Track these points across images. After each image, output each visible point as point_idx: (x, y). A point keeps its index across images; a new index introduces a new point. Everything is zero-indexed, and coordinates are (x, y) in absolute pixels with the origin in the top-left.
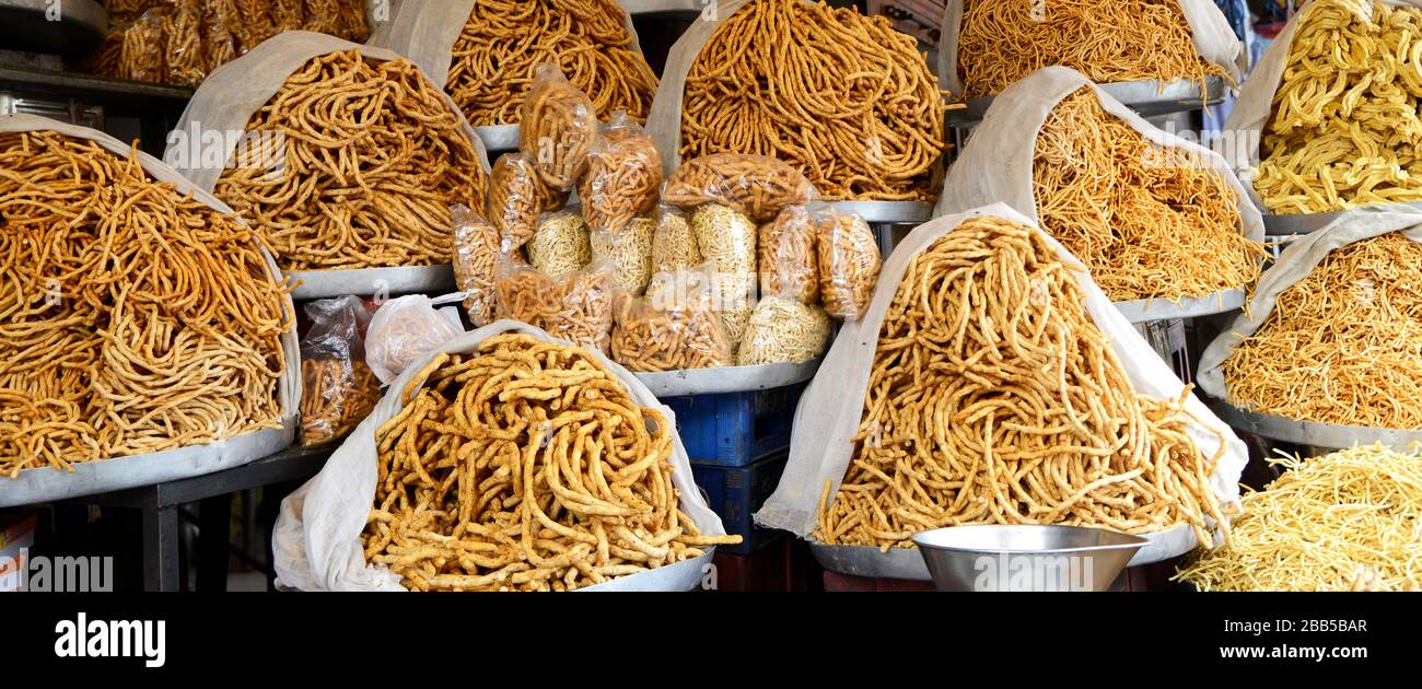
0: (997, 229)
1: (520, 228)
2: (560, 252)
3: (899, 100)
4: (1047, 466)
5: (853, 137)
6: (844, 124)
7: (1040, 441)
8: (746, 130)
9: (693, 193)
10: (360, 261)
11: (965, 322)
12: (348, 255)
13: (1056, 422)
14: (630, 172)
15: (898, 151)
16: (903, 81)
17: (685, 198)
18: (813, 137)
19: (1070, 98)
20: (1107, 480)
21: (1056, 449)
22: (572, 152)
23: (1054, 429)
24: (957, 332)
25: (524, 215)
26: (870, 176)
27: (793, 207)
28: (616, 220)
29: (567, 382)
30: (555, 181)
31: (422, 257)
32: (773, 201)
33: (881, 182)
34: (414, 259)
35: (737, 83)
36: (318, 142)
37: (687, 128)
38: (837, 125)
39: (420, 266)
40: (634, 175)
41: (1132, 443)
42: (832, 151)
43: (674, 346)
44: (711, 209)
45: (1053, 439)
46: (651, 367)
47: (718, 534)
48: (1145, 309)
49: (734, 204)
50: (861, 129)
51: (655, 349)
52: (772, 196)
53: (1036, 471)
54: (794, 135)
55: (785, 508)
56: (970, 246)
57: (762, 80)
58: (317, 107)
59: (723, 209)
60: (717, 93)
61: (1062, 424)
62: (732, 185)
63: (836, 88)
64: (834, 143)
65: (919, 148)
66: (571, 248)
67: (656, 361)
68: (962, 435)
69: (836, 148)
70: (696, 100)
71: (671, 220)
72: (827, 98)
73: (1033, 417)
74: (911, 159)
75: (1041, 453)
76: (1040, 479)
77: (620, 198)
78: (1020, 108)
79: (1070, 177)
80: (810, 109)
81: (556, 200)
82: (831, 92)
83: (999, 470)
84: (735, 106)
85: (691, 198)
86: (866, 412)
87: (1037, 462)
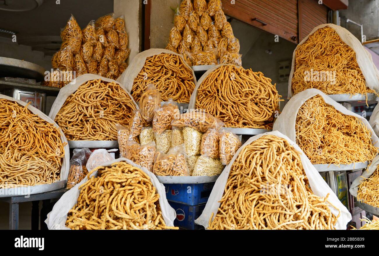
0: (272, 139)
1: (135, 131)
2: (146, 139)
3: (260, 97)
4: (272, 216)
5: (244, 109)
6: (241, 104)
7: (270, 208)
8: (212, 105)
9: (181, 124)
10: (92, 138)
11: (253, 168)
12: (89, 136)
13: (277, 202)
14: (165, 116)
15: (259, 114)
16: (263, 91)
17: (178, 125)
18: (232, 108)
19: (312, 98)
20: (291, 222)
21: (275, 211)
22: (149, 110)
23: (276, 204)
24: (250, 171)
25: (137, 128)
26: (248, 121)
27: (211, 129)
28: (160, 130)
29: (128, 177)
30: (146, 118)
31: (110, 138)
32: (205, 127)
33: (251, 123)
34: (107, 138)
35: (211, 91)
36: (83, 105)
37: (197, 104)
38: (239, 105)
39: (109, 141)
41: (303, 211)
42: (238, 113)
43: (168, 169)
44: (187, 129)
45: (275, 208)
46: (162, 175)
47: (171, 226)
48: (328, 167)
49: (194, 127)
50: (247, 106)
51: (163, 169)
52: (205, 126)
53: (269, 217)
54: (226, 107)
55: (203, 219)
56: (261, 144)
57: (218, 90)
58: (86, 95)
59: (190, 129)
60: (206, 95)
61: (278, 203)
62: (193, 122)
63: (240, 93)
64: (238, 110)
65: (265, 113)
66: (150, 138)
67: (164, 173)
68: (248, 204)
69: (239, 112)
71: (176, 132)
72: (237, 97)
73: (270, 200)
74: (263, 116)
75: (270, 212)
76: (270, 220)
77: (162, 124)
78: (296, 101)
79: (309, 124)
80: (231, 99)
81: (149, 124)
82: (238, 94)
84: (211, 98)
85: (180, 125)
86: (224, 193)
87: (269, 214)
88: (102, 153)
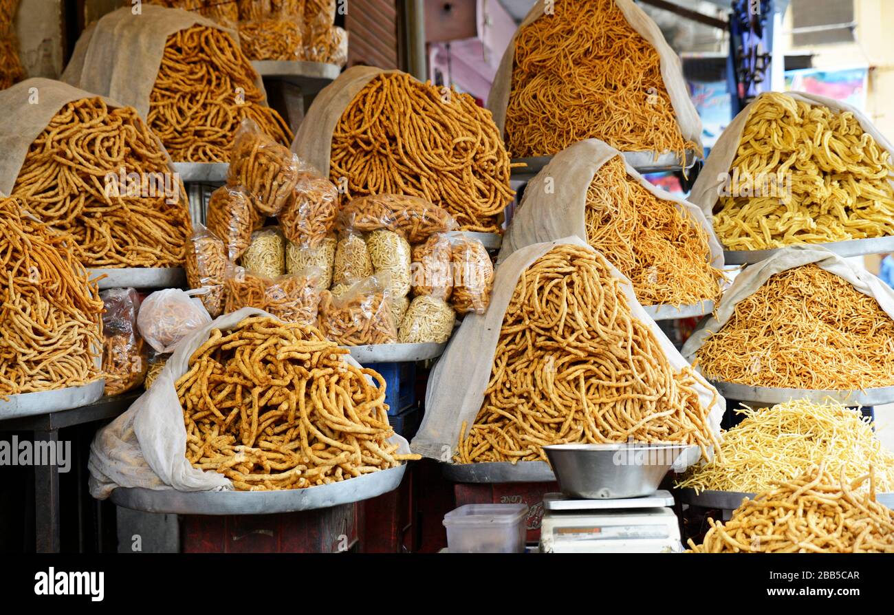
0: (577, 253)
1: (240, 242)
2: (269, 261)
3: (487, 158)
4: (618, 407)
5: (456, 185)
6: (450, 175)
7: (614, 391)
8: (379, 176)
9: (373, 222)
10: (121, 262)
11: (565, 314)
12: (111, 258)
13: (623, 379)
14: (326, 204)
15: (484, 196)
16: (487, 145)
17: (368, 225)
18: (429, 184)
19: (607, 164)
20: (656, 416)
21: (624, 396)
22: (284, 188)
23: (623, 384)
24: (560, 321)
25: (243, 233)
26: (467, 214)
27: (439, 234)
28: (315, 239)
29: (314, 349)
30: (267, 208)
31: (165, 261)
32: (425, 230)
33: (474, 219)
34: (160, 263)
35: (373, 140)
36: (90, 171)
37: (334, 172)
38: (445, 176)
39: (163, 268)
40: (328, 207)
41: (668, 393)
42: (440, 194)
43: (366, 329)
44: (383, 233)
45: (622, 390)
46: (350, 343)
47: (406, 453)
48: (656, 312)
49: (399, 231)
50: (461, 179)
51: (354, 330)
52: (425, 226)
53: (611, 411)
54: (414, 181)
55: (428, 443)
56: (561, 264)
57: (393, 139)
58: (80, 143)
59: (391, 234)
60: (356, 145)
61: (627, 380)
62: (398, 217)
63: (444, 148)
64: (442, 189)
65: (499, 195)
66: (275, 258)
67: (353, 339)
68: (563, 388)
69: (443, 192)
70: (338, 151)
71: (354, 240)
72: (439, 156)
73: (609, 377)
74: (494, 202)
75: (615, 399)
76: (614, 416)
77: (318, 224)
78: (574, 169)
79: (606, 220)
80: (427, 162)
81: (268, 223)
82: (441, 151)
83: (591, 409)
84: (368, 157)
85: (372, 225)
86: (492, 376)
87: (612, 404)
88: (173, 299)
